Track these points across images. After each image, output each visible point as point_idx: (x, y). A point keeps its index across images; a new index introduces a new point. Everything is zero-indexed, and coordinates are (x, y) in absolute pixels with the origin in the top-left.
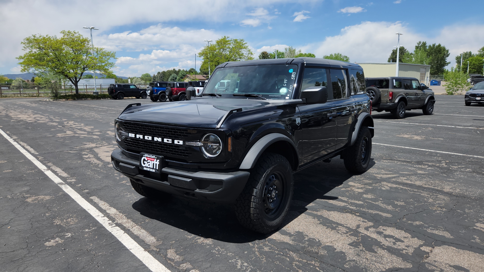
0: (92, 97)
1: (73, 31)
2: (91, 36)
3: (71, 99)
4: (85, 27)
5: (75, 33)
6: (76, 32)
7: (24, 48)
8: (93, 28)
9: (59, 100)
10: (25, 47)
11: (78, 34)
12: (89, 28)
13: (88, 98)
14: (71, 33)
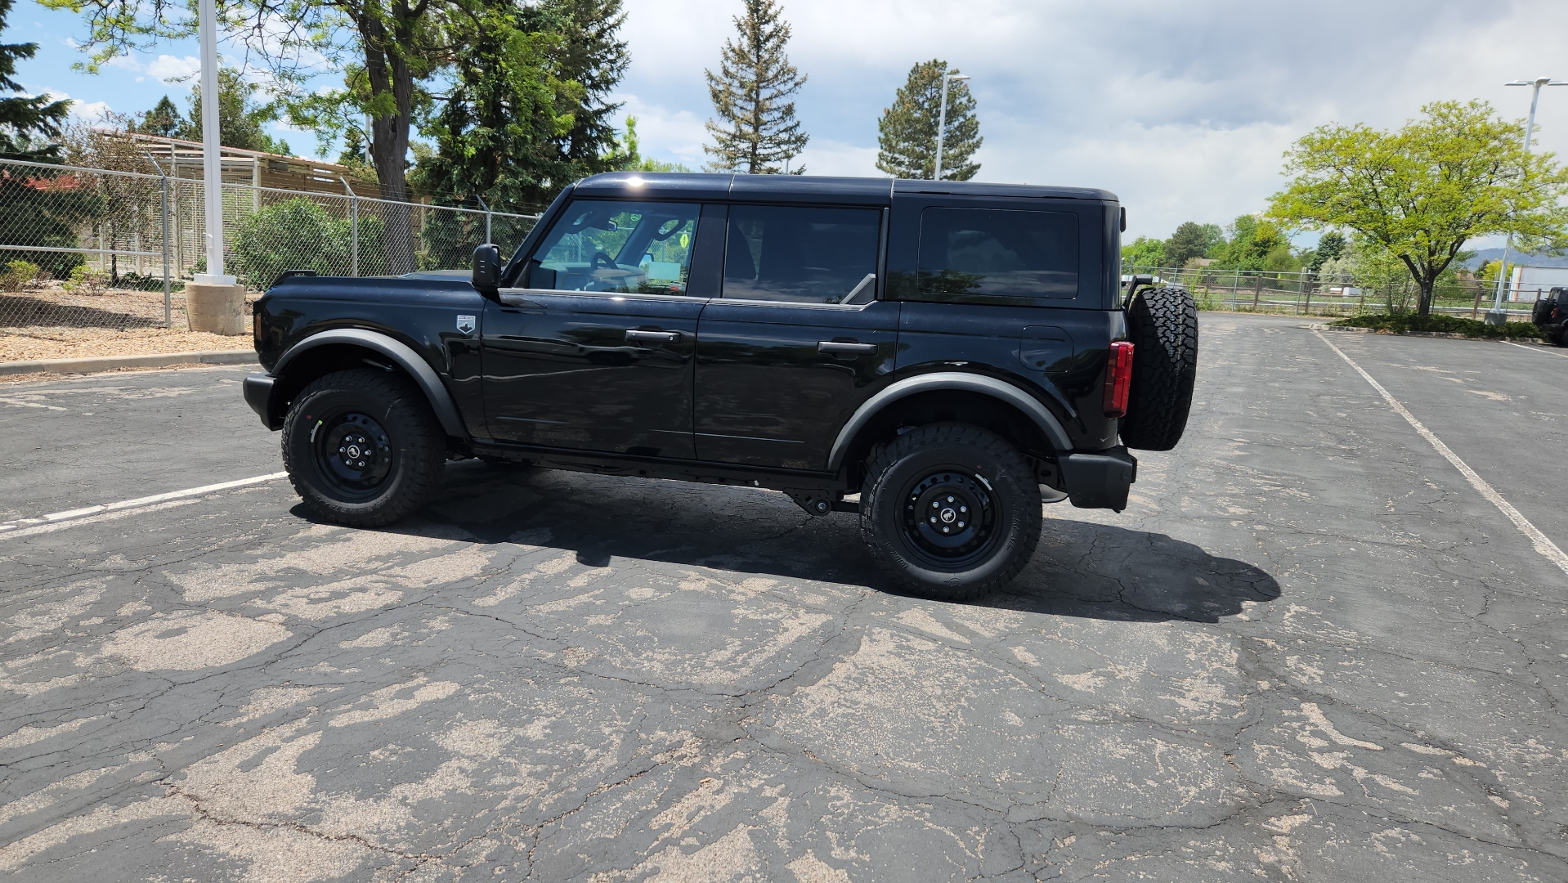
0: (1469, 329)
1: (1471, 99)
2: (1533, 111)
3: (1390, 329)
4: (1515, 82)
5: (1473, 105)
6: (1480, 102)
7: (1284, 170)
8: (1545, 81)
9: (1347, 330)
10: (1290, 165)
11: (1484, 108)
12: (1530, 83)
13: (1453, 331)
14: (1459, 107)
